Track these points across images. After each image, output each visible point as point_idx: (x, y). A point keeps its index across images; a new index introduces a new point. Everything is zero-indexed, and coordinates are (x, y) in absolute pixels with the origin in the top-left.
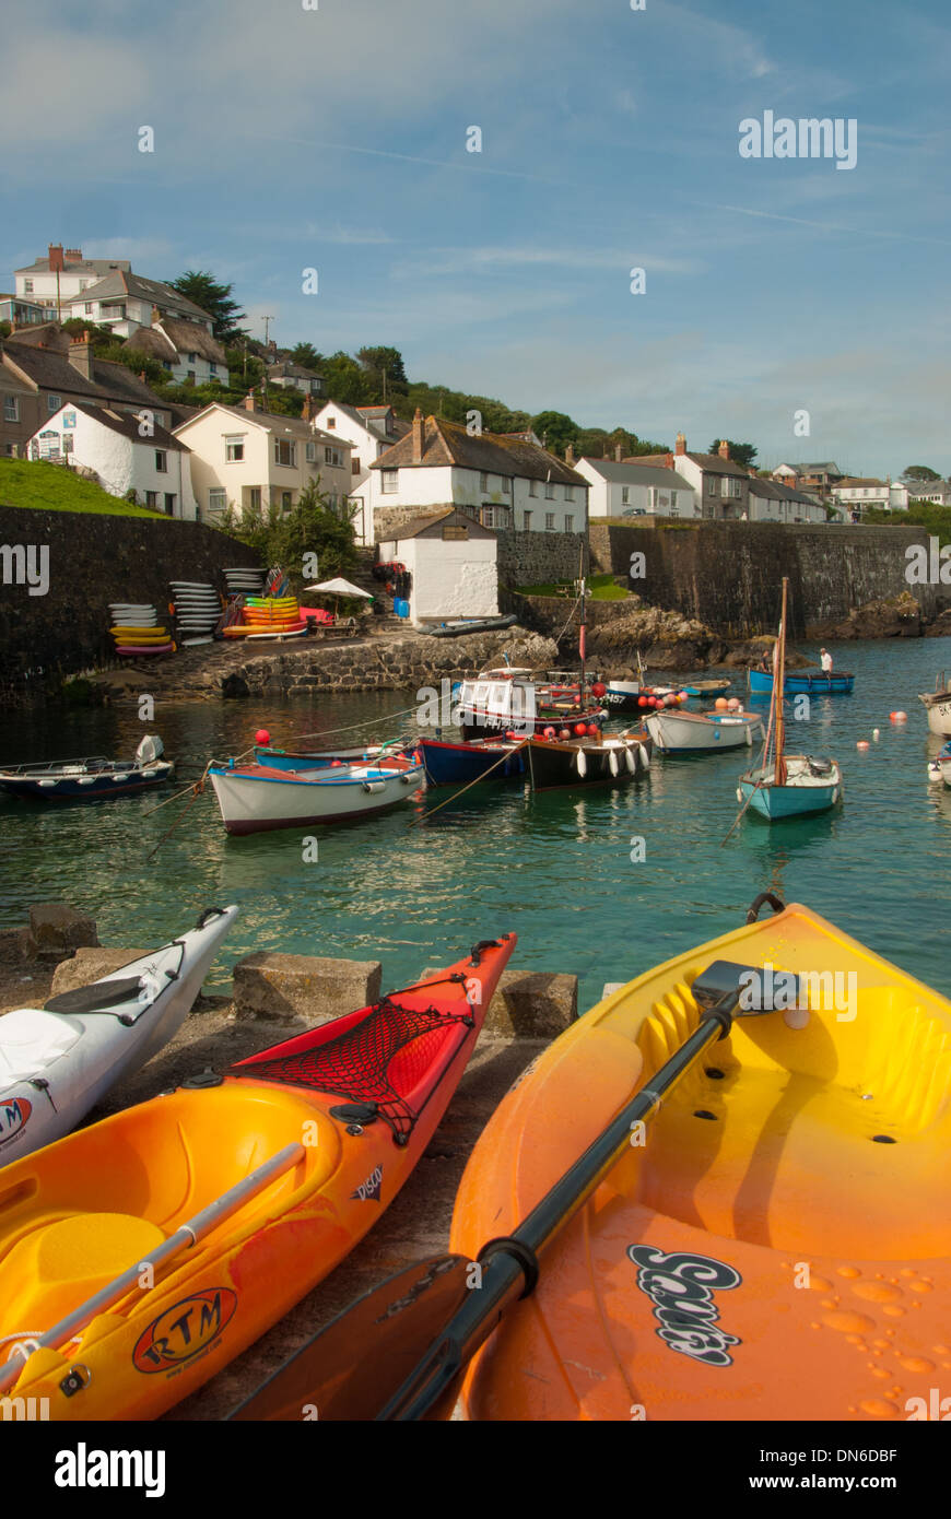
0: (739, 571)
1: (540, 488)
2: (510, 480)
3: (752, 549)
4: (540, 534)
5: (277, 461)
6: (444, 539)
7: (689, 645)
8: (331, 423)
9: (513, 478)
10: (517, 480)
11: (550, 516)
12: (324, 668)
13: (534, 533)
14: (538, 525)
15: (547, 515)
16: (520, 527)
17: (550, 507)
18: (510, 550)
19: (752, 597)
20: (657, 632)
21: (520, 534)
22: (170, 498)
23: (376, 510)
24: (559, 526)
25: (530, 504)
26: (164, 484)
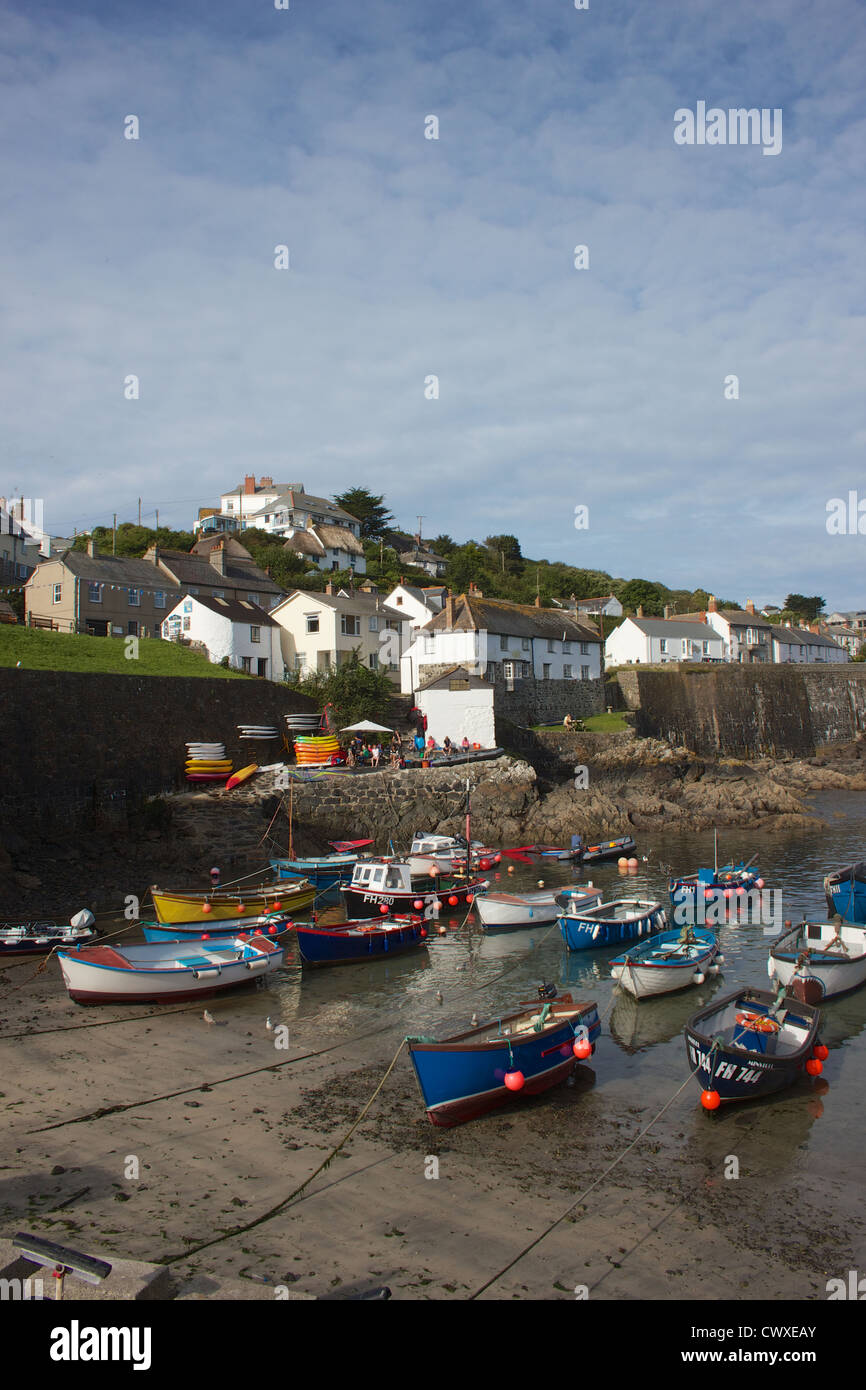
0: (754, 704)
1: (558, 646)
2: (530, 641)
3: (764, 685)
4: (558, 681)
5: (343, 631)
6: (450, 690)
7: (669, 768)
8: (400, 601)
9: (532, 639)
10: (536, 641)
11: (567, 668)
12: (345, 791)
13: (553, 680)
14: (555, 674)
15: (565, 666)
16: (539, 675)
17: (567, 659)
18: (531, 694)
19: (765, 725)
20: (643, 758)
21: (540, 681)
22: (262, 662)
23: (421, 666)
24: (576, 675)
25: (549, 658)
26: (257, 651)
